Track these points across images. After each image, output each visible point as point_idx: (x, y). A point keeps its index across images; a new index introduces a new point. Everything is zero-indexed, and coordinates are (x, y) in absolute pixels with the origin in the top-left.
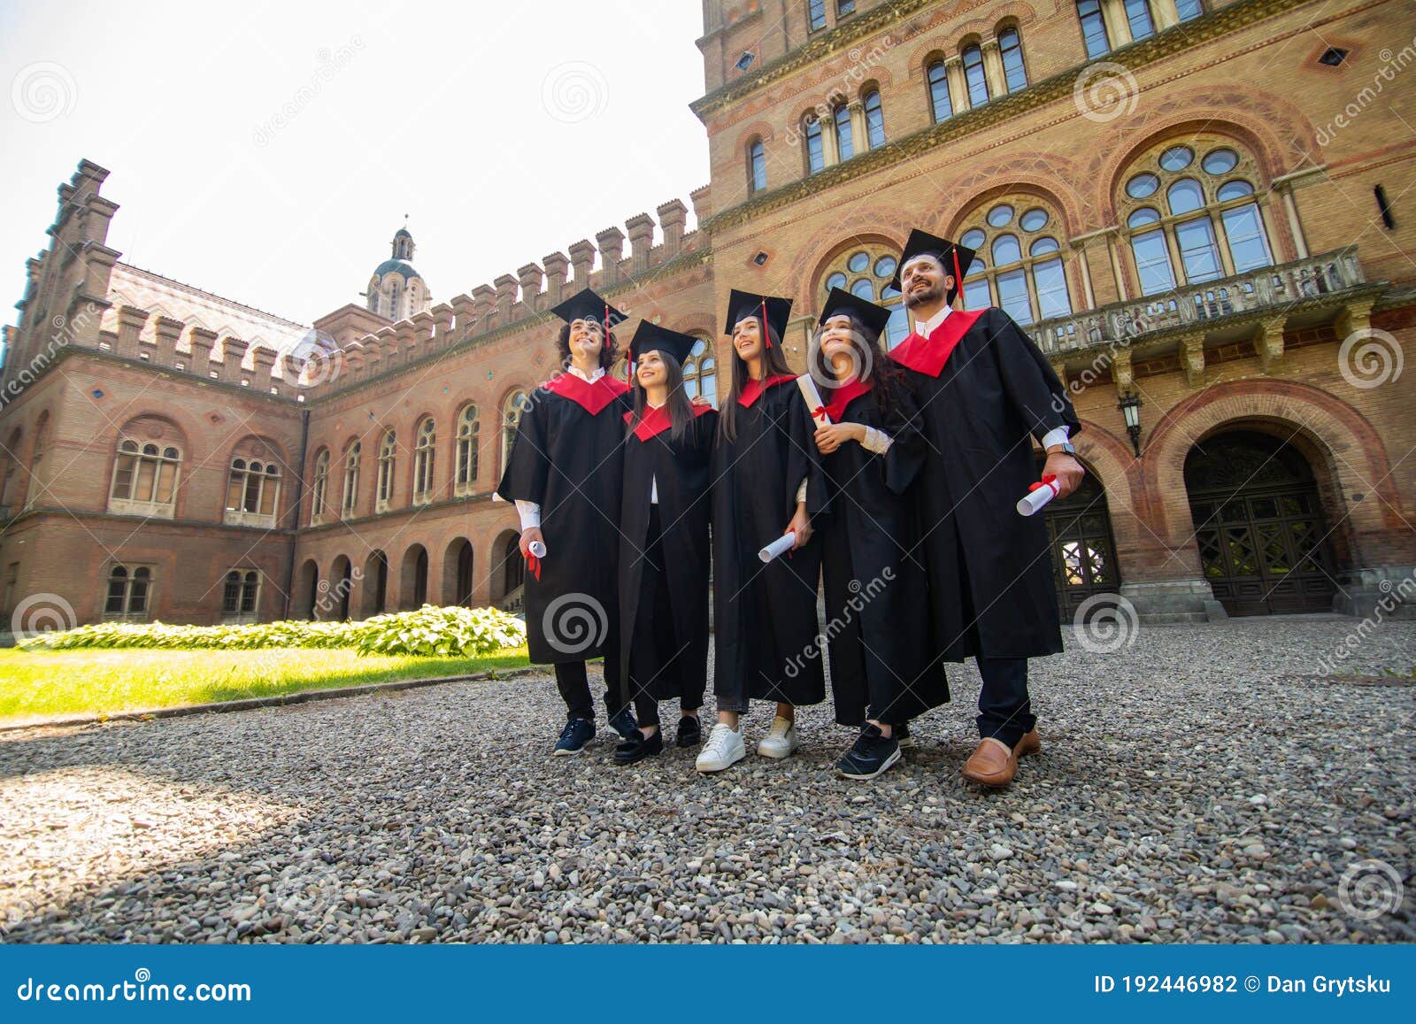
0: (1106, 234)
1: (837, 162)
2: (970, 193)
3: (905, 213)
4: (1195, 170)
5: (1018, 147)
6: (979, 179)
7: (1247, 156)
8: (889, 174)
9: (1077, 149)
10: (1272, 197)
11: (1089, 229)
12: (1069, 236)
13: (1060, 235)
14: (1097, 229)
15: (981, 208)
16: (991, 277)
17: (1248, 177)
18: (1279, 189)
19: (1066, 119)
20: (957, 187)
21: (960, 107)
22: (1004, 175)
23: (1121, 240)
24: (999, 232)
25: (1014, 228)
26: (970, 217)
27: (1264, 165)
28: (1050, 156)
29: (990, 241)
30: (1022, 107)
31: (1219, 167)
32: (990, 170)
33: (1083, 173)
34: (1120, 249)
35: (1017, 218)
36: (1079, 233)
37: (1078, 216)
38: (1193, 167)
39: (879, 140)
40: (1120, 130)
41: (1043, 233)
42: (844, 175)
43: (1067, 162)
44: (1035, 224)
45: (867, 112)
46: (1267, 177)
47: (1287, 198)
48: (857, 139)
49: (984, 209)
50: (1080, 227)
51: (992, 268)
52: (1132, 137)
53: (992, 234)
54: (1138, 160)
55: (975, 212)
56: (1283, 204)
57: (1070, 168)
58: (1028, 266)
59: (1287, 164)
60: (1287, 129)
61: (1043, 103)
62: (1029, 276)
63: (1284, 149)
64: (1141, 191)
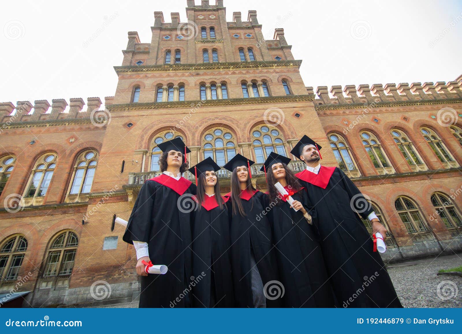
0: (248, 144)
1: (167, 101)
2: (210, 123)
3: (188, 123)
4: (269, 133)
5: (225, 114)
6: (213, 120)
7: (281, 133)
8: (184, 110)
9: (241, 119)
10: (287, 144)
11: (244, 142)
12: (238, 143)
13: (235, 142)
14: (245, 142)
15: (212, 129)
16: (214, 150)
17: (282, 138)
18: (288, 142)
19: (238, 111)
20: (206, 120)
21: (209, 98)
22: (220, 121)
23: (252, 147)
24: (217, 137)
25: (222, 137)
26: (209, 130)
27: (285, 136)
28: (234, 119)
29: (214, 139)
30: (227, 104)
31: (274, 135)
32: (217, 118)
33: (242, 126)
34: (251, 150)
35: (223, 134)
36: (241, 142)
37: (241, 137)
38: (269, 132)
39: (182, 99)
40: (252, 117)
41: (230, 140)
42: (169, 106)
43: (238, 122)
44: (228, 137)
45: (179, 91)
46: (286, 139)
47: (291, 145)
48: (175, 97)
49: (213, 129)
50: (241, 141)
51: (214, 147)
52: (255, 120)
53: (215, 137)
54: (256, 127)
55: (211, 129)
56: (290, 146)
57: (239, 124)
58: (225, 149)
59: (290, 137)
60: (289, 129)
61: (232, 105)
62: (226, 152)
63: (290, 133)
64: (256, 136)
